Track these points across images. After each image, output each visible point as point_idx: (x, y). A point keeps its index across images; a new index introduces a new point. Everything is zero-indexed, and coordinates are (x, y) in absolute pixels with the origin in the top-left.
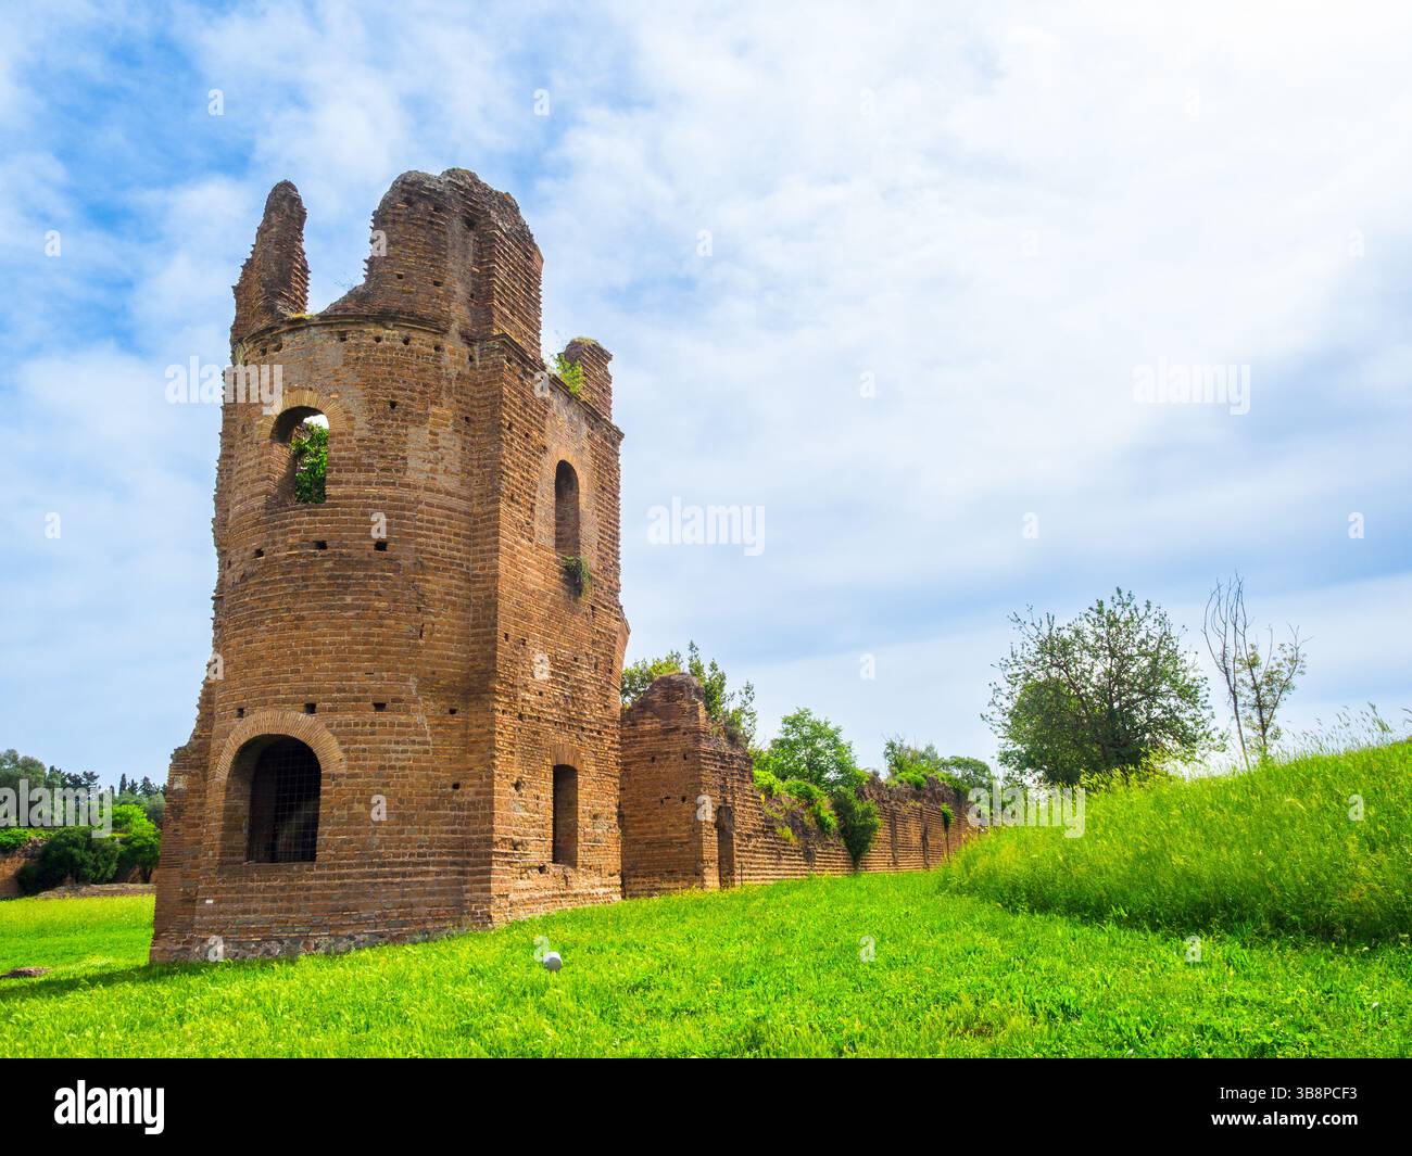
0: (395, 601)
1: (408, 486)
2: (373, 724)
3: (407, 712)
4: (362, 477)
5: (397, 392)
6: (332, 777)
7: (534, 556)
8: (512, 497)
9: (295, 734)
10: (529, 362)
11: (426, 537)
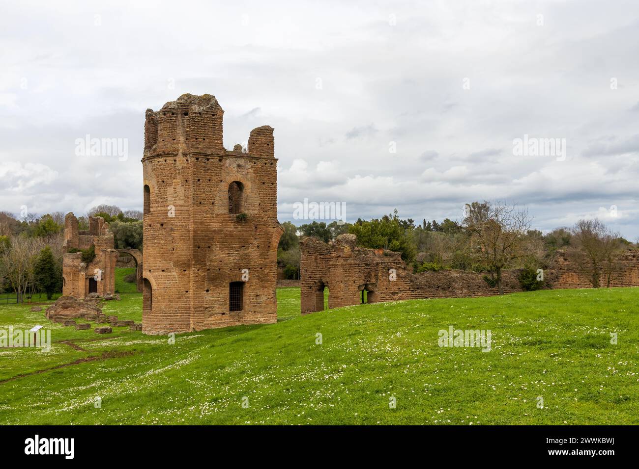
0: (166, 241)
1: (168, 206)
2: (162, 276)
3: (170, 272)
4: (157, 205)
5: (164, 178)
6: (154, 290)
7: (215, 219)
8: (200, 203)
9: (147, 278)
10: (209, 155)
11: (174, 220)
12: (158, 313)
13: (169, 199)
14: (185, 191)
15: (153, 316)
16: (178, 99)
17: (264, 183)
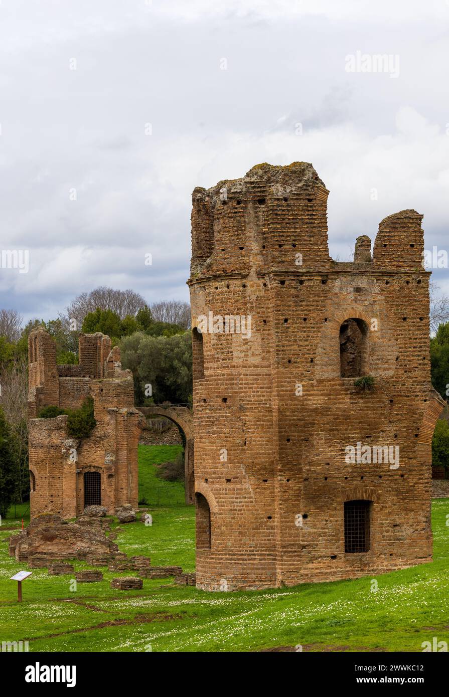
0: (232, 428)
1: (234, 367)
2: (226, 490)
3: (241, 483)
4: (215, 365)
6: (214, 514)
7: (315, 388)
8: (289, 361)
9: (203, 493)
10: (303, 274)
11: (245, 392)
12: (221, 554)
13: (235, 354)
14: (263, 339)
15: (213, 558)
16: (248, 175)
17: (405, 319)
